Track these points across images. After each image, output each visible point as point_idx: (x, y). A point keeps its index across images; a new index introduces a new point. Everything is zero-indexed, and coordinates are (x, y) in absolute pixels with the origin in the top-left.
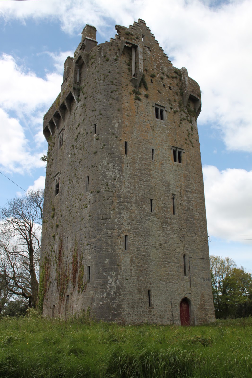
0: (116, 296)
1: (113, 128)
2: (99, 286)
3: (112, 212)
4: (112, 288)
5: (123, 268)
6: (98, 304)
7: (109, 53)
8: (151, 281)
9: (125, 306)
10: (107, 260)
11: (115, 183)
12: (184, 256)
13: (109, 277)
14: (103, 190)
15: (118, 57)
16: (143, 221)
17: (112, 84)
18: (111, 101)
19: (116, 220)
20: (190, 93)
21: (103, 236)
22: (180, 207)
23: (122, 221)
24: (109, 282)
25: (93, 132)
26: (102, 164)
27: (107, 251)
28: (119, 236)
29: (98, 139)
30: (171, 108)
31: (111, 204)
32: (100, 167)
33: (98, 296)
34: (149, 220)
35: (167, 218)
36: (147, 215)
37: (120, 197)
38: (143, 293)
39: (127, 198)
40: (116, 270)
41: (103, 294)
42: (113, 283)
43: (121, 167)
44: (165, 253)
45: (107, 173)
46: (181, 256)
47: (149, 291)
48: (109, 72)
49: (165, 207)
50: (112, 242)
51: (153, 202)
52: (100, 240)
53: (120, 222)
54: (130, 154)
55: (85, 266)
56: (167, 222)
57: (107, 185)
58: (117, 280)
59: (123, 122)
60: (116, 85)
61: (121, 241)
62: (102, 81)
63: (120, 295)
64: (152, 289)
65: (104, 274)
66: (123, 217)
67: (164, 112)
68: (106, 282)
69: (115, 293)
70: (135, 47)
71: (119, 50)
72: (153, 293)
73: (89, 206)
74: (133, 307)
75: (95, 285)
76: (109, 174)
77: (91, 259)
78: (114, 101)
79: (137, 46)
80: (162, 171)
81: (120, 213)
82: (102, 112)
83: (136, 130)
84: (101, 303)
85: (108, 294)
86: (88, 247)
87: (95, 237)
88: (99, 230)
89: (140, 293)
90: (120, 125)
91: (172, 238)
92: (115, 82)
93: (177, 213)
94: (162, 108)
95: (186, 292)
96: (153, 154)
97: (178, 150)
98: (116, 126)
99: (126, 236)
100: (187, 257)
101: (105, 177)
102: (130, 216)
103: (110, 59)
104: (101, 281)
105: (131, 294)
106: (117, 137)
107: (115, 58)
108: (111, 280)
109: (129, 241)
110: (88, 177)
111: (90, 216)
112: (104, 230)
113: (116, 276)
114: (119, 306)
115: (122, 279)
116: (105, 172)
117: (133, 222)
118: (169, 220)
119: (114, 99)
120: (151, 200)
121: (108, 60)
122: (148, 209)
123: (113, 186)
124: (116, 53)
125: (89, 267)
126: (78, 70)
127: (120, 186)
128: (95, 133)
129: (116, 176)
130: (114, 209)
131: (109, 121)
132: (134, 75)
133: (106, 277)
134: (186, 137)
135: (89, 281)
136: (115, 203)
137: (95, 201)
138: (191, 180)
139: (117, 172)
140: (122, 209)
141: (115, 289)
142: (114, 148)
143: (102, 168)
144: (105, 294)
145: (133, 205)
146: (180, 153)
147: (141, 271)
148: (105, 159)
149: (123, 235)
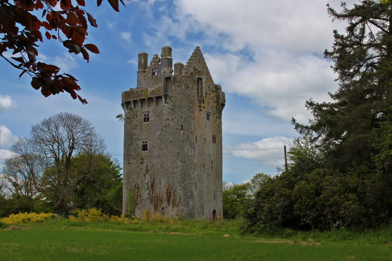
0: (193, 209)
1: (191, 129)
2: (186, 205)
3: (191, 172)
4: (191, 206)
5: (195, 197)
6: (186, 212)
7: (189, 83)
8: (203, 202)
9: (196, 213)
10: (189, 194)
11: (193, 158)
12: (215, 190)
13: (190, 201)
14: (187, 161)
15: (193, 85)
16: (201, 175)
17: (191, 103)
18: (190, 114)
19: (193, 176)
20: (222, 103)
21: (187, 183)
22: (214, 167)
23: (195, 176)
24: (190, 203)
25: (181, 130)
26: (186, 148)
27: (189, 190)
28: (193, 183)
29: (184, 134)
30: (213, 112)
31: (190, 168)
32: (185, 149)
33: (185, 209)
34: (203, 174)
35: (209, 173)
36: (203, 172)
37: (194, 165)
38: (201, 208)
39: (197, 165)
40: (193, 198)
41: (188, 208)
42: (192, 204)
43: (195, 150)
44: (208, 190)
45: (189, 153)
46: (213, 191)
47: (203, 207)
48: (189, 96)
49: (209, 168)
50: (191, 186)
51: (205, 166)
52: (186, 184)
53: (194, 177)
54: (198, 142)
55: (178, 195)
56: (209, 175)
57: (189, 159)
58: (193, 202)
59: (195, 126)
60: (193, 104)
61: (194, 185)
62: (185, 100)
63: (194, 209)
64: (204, 206)
65: (188, 200)
66: (195, 174)
67: (210, 115)
68: (189, 203)
69: (192, 208)
70: (201, 79)
71: (194, 81)
72: (204, 208)
73: (179, 168)
74: (198, 214)
75: (184, 204)
76: (190, 153)
77: (181, 193)
78: (192, 113)
79: (202, 79)
80: (208, 149)
81: (194, 172)
82: (186, 119)
83: (199, 129)
84: (187, 212)
85: (190, 209)
86: (180, 187)
87: (183, 183)
88: (185, 180)
89: (200, 208)
90: (194, 127)
91: (211, 183)
92: (192, 102)
93: (213, 170)
94: (209, 113)
95: (215, 207)
96: (205, 141)
97: (215, 136)
98: (193, 128)
99: (196, 183)
100: (215, 191)
101: (188, 154)
102: (197, 173)
103: (190, 87)
104: (187, 203)
105: (197, 208)
106: (193, 134)
107: (192, 86)
108: (191, 203)
109: (197, 185)
110: (178, 153)
111: (180, 173)
112: (188, 180)
113: (193, 201)
114: (194, 213)
115: (195, 202)
116: (188, 152)
117: (198, 176)
118: (210, 174)
119: (191, 112)
120: (204, 165)
121: (188, 88)
122: (203, 169)
123: (192, 159)
124: (192, 83)
125: (180, 196)
126: (166, 82)
127: (194, 159)
128: (182, 130)
129: (192, 155)
130: (192, 171)
131: (189, 125)
132: (200, 97)
133: (188, 201)
134: (218, 128)
135: (180, 202)
136: (192, 168)
137: (183, 166)
138: (219, 152)
139: (193, 152)
140: (195, 170)
141: (192, 207)
142: (192, 140)
143: (186, 150)
144: (188, 209)
145: (198, 168)
146: (215, 138)
147: (201, 198)
148: (188, 146)
149: (195, 183)
